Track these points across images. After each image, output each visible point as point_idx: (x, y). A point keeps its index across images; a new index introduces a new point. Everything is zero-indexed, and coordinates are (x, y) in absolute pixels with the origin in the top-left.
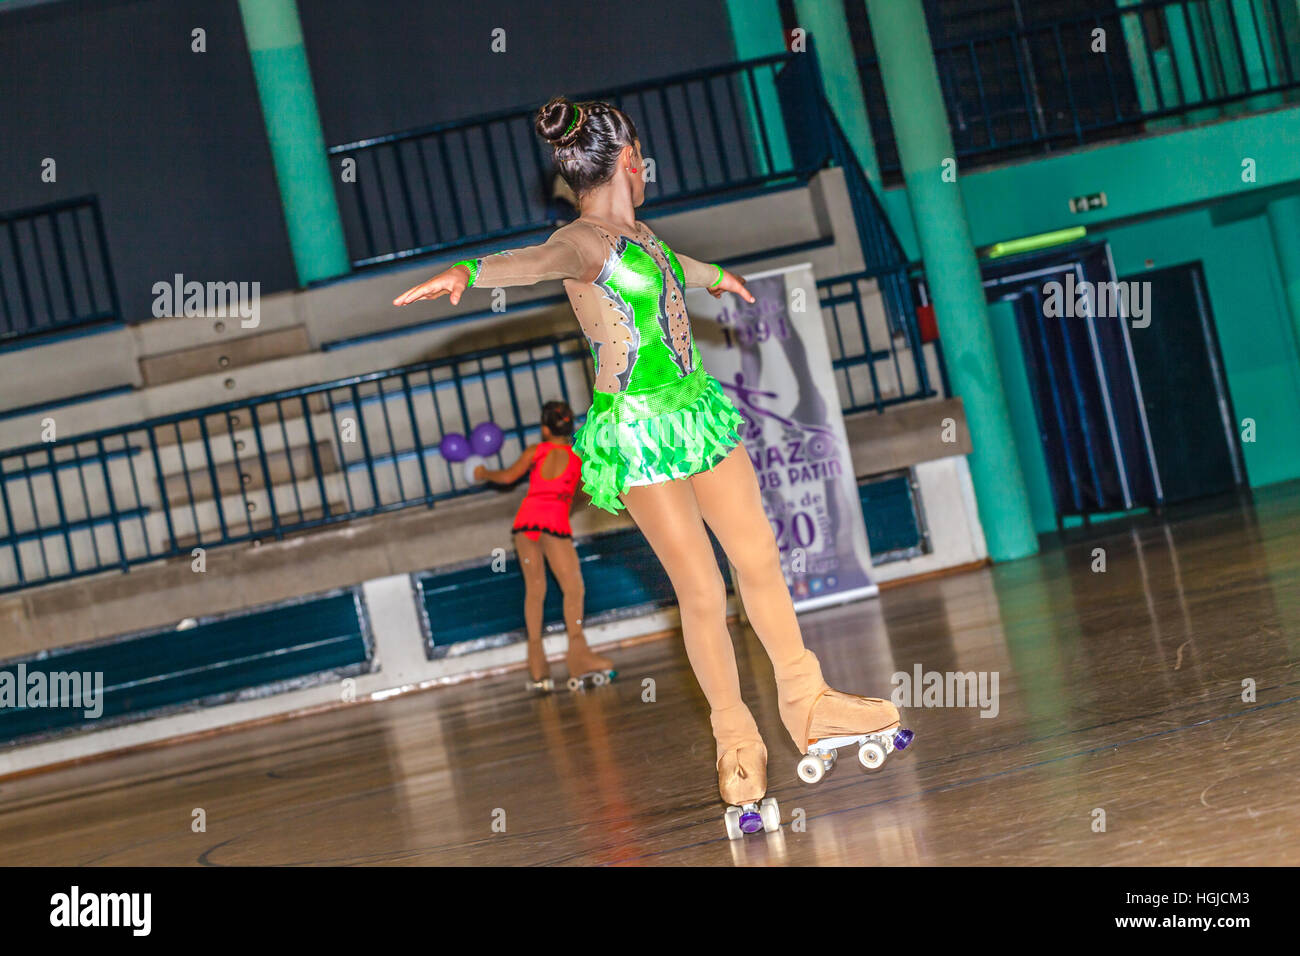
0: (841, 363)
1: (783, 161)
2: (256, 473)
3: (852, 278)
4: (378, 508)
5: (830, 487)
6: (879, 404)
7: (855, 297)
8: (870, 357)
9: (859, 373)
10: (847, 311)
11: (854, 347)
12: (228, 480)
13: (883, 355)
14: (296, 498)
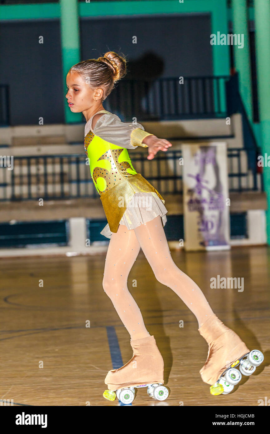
0: (231, 175)
1: (223, 108)
2: (42, 179)
3: (239, 150)
4: (78, 196)
5: (221, 214)
6: (240, 190)
7: (238, 156)
8: (240, 175)
9: (236, 180)
10: (235, 160)
11: (236, 171)
12: (34, 180)
13: (244, 175)
14: (54, 189)
